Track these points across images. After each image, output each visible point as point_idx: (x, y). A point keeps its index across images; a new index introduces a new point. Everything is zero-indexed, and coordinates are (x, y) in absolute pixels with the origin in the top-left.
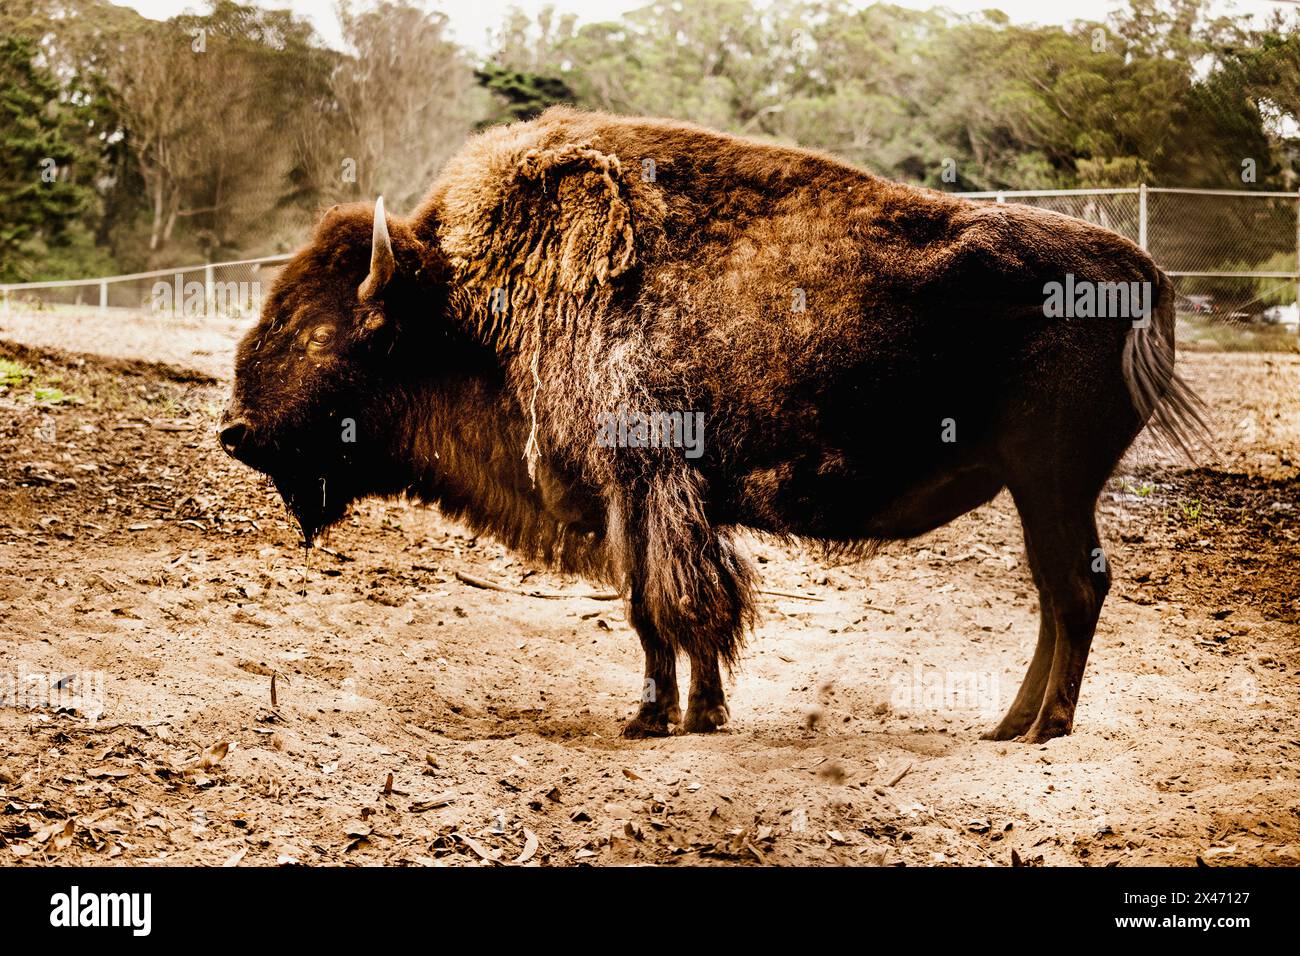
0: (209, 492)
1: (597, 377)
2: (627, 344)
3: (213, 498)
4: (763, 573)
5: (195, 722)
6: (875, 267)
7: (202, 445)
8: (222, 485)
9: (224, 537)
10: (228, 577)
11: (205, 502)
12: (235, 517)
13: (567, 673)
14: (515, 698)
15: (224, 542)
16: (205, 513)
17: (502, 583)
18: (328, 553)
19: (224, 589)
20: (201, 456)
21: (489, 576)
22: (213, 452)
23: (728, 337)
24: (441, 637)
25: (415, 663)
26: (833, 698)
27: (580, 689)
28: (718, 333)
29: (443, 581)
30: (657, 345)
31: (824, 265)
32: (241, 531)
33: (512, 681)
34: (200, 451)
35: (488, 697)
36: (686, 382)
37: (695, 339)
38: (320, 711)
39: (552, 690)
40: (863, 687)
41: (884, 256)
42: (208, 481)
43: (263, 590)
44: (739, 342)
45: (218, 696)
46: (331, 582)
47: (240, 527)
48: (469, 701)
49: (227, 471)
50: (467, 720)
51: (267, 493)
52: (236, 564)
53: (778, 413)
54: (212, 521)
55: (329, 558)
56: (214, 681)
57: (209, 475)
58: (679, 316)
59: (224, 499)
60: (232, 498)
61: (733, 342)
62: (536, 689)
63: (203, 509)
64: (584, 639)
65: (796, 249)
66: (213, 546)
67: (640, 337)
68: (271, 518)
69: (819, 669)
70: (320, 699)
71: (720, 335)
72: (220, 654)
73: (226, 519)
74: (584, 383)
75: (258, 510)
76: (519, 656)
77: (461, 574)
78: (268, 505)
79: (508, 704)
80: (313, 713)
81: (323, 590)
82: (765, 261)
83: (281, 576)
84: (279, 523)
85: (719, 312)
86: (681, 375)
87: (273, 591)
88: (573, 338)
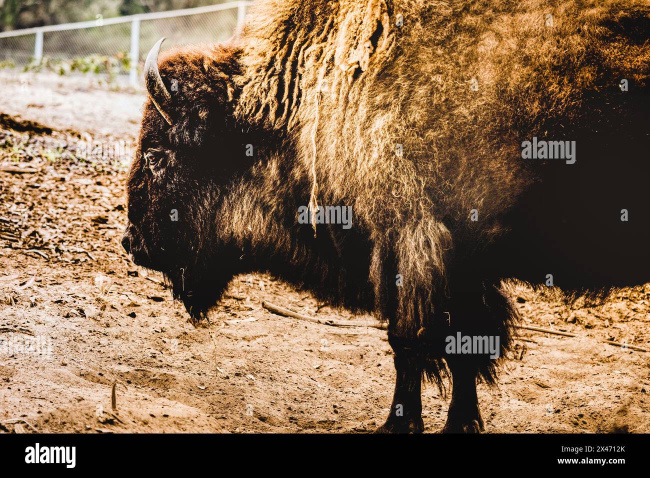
0: (50, 227)
1: (362, 142)
2: (387, 115)
3: (53, 231)
4: (521, 311)
5: (47, 421)
6: (598, 60)
7: (42, 186)
8: (60, 221)
9: (64, 265)
10: (69, 299)
11: (47, 235)
12: (72, 248)
13: (356, 390)
14: (312, 411)
15: (64, 270)
16: (47, 244)
17: (301, 313)
18: (153, 282)
19: (66, 310)
20: (43, 195)
21: (290, 306)
22: (53, 192)
23: (471, 114)
24: (249, 356)
25: (228, 378)
26: (581, 419)
27: (367, 405)
28: (463, 110)
29: (251, 309)
30: (413, 117)
31: (554, 57)
32: (79, 260)
33: (309, 396)
34: (41, 191)
35: (290, 409)
36: (435, 149)
37: (444, 113)
38: (152, 415)
39: (343, 404)
40: (608, 412)
41: (607, 52)
42: (49, 217)
43: (99, 311)
44: (480, 119)
45: (64, 400)
46: (156, 306)
47: (77, 257)
48: (273, 412)
49: (65, 209)
50: (272, 427)
51: (100, 229)
52: (75, 288)
53: (511, 181)
54: (53, 251)
55: (153, 285)
56: (60, 388)
57: (50, 212)
58: (432, 93)
59: (63, 232)
60: (70, 232)
61: (476, 118)
62: (330, 403)
63: (45, 240)
64: (370, 362)
65: (531, 42)
66: (55, 272)
67: (398, 109)
68: (103, 250)
69: (570, 395)
70: (150, 406)
71: (465, 112)
72: (65, 365)
73: (66, 250)
74: (351, 148)
75: (92, 243)
76: (316, 375)
77: (267, 303)
78: (101, 239)
79: (306, 415)
80: (146, 417)
81: (149, 313)
82: (504, 52)
83: (113, 300)
84: (110, 254)
85: (465, 93)
86: (432, 142)
87: (107, 313)
88: (345, 110)
